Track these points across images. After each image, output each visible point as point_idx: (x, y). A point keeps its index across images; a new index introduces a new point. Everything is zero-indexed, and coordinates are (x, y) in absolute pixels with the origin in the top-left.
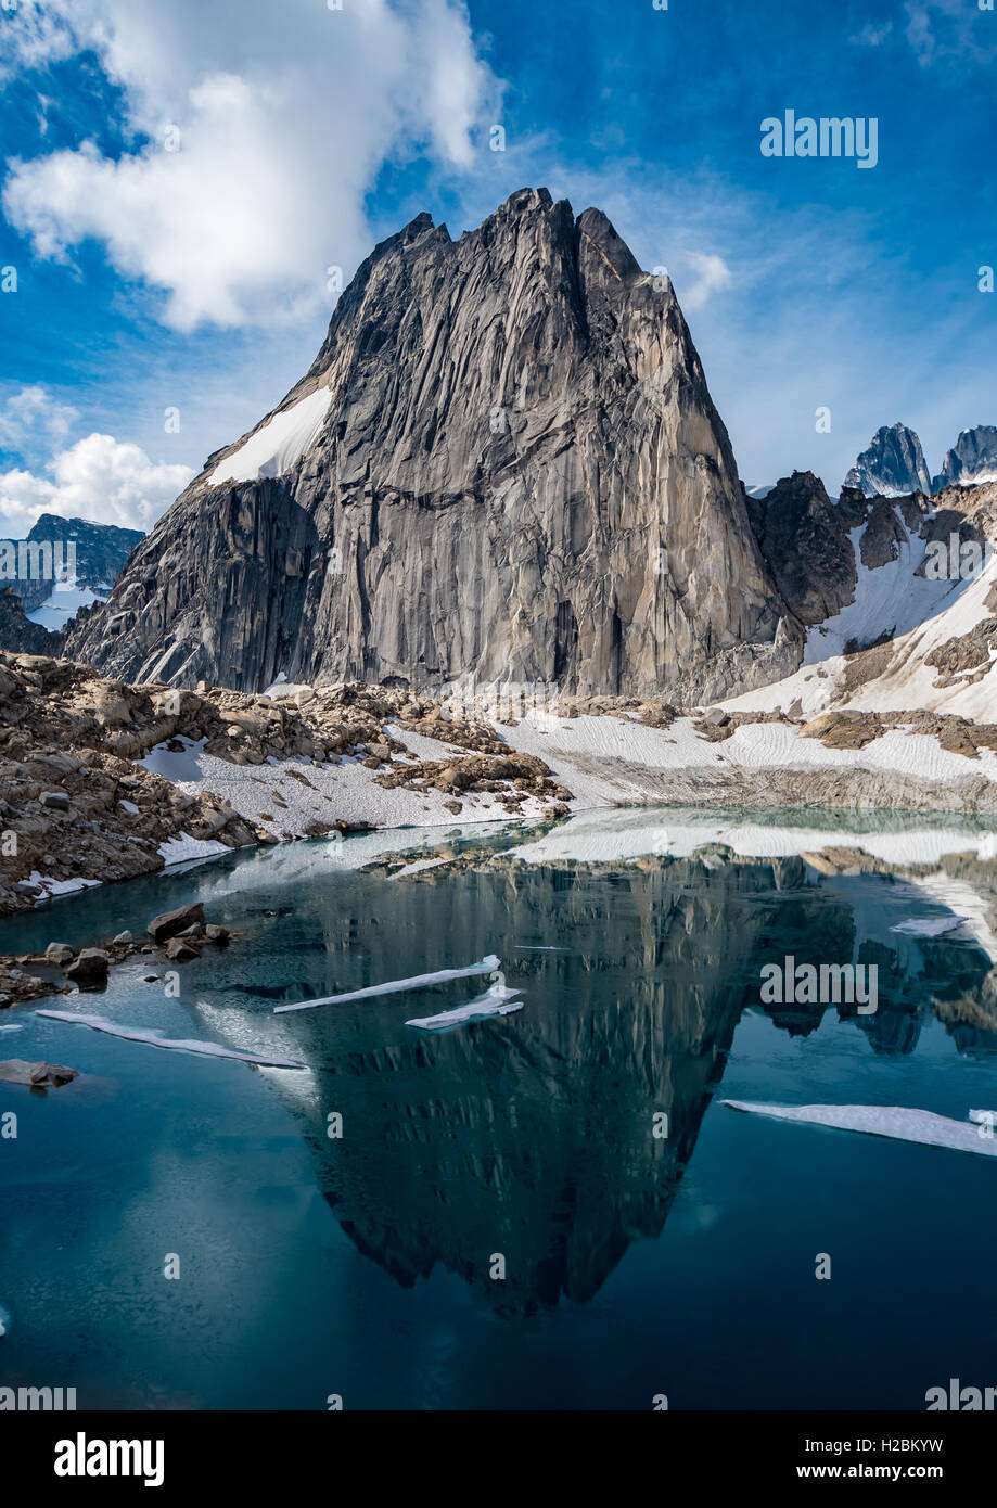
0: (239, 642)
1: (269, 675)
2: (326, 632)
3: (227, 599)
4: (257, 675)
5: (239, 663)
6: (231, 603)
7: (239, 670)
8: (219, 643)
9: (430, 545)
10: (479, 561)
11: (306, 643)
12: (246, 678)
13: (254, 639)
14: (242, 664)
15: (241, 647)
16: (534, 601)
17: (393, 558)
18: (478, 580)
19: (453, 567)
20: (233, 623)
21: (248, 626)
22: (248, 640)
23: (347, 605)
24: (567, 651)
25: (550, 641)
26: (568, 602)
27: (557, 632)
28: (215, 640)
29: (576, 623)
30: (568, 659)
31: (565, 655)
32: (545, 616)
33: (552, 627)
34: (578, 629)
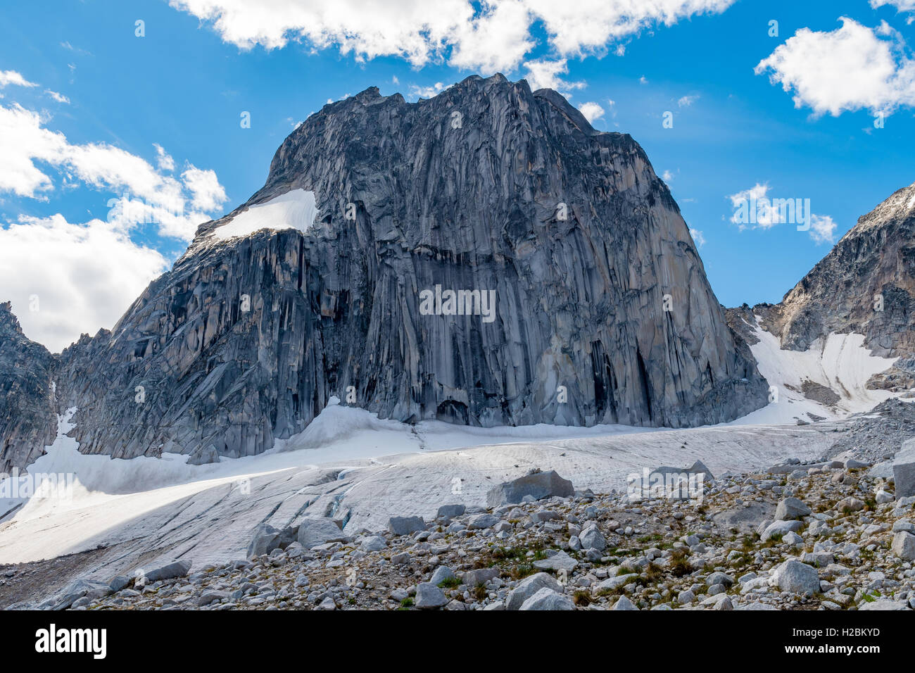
0: (295, 363)
1: (321, 399)
2: (378, 360)
3: (281, 325)
4: (312, 396)
5: (295, 383)
6: (285, 328)
7: (295, 391)
8: (276, 363)
10: (519, 306)
11: (355, 371)
12: (303, 400)
13: (305, 364)
14: (298, 385)
15: (296, 369)
16: (573, 340)
18: (521, 322)
20: (288, 346)
21: (302, 351)
22: (301, 364)
23: (401, 337)
24: (603, 381)
25: (589, 372)
26: (599, 341)
27: (593, 365)
28: (273, 360)
29: (607, 358)
30: (605, 387)
31: (602, 384)
32: (583, 352)
33: (589, 361)
34: (609, 363)
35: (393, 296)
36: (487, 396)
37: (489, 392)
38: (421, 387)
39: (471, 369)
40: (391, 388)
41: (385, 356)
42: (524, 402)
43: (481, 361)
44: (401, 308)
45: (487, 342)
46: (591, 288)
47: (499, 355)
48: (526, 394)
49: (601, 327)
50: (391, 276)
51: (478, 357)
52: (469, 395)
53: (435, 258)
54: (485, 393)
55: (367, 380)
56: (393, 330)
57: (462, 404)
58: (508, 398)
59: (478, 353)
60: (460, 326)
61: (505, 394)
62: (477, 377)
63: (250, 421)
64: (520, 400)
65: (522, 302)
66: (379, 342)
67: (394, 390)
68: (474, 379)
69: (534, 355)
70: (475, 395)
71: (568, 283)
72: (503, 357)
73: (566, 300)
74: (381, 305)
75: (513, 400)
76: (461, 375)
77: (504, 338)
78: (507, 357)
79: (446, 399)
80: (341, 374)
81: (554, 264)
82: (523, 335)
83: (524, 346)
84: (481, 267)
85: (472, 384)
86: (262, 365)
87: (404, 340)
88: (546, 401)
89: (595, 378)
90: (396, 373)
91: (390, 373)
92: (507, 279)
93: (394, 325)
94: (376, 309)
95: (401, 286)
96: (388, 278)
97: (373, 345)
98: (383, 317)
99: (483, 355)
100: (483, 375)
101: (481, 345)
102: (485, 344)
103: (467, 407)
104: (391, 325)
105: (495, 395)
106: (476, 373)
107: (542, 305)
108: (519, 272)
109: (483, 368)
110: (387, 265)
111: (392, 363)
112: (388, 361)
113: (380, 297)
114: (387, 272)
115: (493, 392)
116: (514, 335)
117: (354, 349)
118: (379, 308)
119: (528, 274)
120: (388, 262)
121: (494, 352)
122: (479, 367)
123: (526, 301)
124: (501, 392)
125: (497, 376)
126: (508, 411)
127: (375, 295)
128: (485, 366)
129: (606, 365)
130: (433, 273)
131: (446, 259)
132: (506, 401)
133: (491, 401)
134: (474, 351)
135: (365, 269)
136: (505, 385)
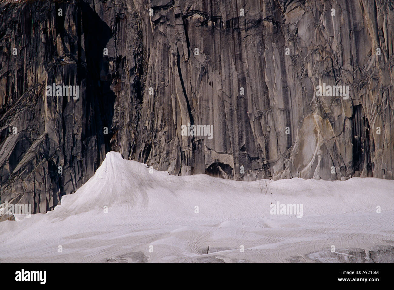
0: (78, 132)
2: (152, 126)
8: (62, 134)
9: (241, 59)
10: (284, 72)
11: (132, 136)
15: (79, 137)
16: (333, 104)
17: (210, 69)
18: (285, 88)
19: (263, 77)
20: (71, 116)
22: (84, 132)
23: (174, 105)
24: (361, 143)
25: (348, 135)
26: (360, 105)
27: (353, 128)
28: (58, 131)
29: (366, 122)
30: (363, 150)
31: (360, 147)
32: (344, 115)
33: (348, 124)
34: (369, 126)
35: (166, 65)
36: (251, 159)
37: (252, 156)
38: (191, 152)
39: (237, 134)
40: (165, 152)
41: (159, 123)
42: (284, 165)
43: (246, 127)
44: (173, 77)
45: (253, 108)
46: (357, 51)
47: (263, 122)
48: (287, 158)
49: (363, 91)
50: (165, 45)
51: (244, 124)
52: (235, 158)
53: (207, 26)
54: (249, 157)
55: (144, 144)
56: (166, 98)
57: (227, 166)
58: (270, 161)
59: (244, 120)
60: (228, 93)
61: (268, 157)
62: (242, 142)
63: (41, 189)
64: (280, 163)
65: (287, 68)
66: (154, 111)
67: (168, 154)
68: (239, 144)
69: (296, 120)
70: (239, 158)
71: (335, 47)
72: (267, 123)
73: (330, 65)
74: (155, 73)
75: (275, 163)
76: (228, 141)
77: (269, 104)
78: (271, 123)
79: (213, 162)
80: (120, 138)
81: (321, 27)
82: (286, 102)
83: (287, 112)
84: (250, 32)
85: (238, 149)
86: (49, 136)
87: (176, 108)
88: (305, 163)
89: (354, 141)
90: (169, 138)
91: (163, 139)
92: (274, 45)
93: (167, 93)
94: (150, 77)
95: (174, 55)
96: (161, 47)
97: (149, 112)
98: (157, 85)
99: (247, 122)
100: (247, 140)
101: (246, 111)
102: (250, 111)
103: (232, 169)
104: (164, 93)
105: (258, 158)
106: (241, 138)
107: (307, 71)
108: (287, 37)
109: (247, 134)
110: (161, 33)
111: (166, 129)
112: (162, 127)
113: (154, 66)
114: (160, 39)
115: (256, 156)
116: (278, 101)
117: (131, 115)
118: (153, 76)
119: (295, 38)
120: (161, 29)
121: (258, 119)
122: (244, 133)
123: (291, 67)
124: (263, 155)
125: (260, 141)
126: (270, 172)
127: (150, 63)
128: (249, 132)
129: (366, 128)
130: (204, 40)
131: (217, 25)
132: (268, 163)
133: (254, 164)
134: (239, 118)
135: (140, 34)
136: (267, 149)
